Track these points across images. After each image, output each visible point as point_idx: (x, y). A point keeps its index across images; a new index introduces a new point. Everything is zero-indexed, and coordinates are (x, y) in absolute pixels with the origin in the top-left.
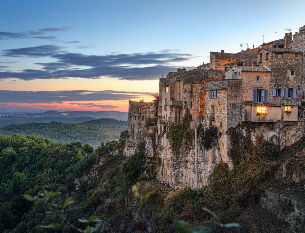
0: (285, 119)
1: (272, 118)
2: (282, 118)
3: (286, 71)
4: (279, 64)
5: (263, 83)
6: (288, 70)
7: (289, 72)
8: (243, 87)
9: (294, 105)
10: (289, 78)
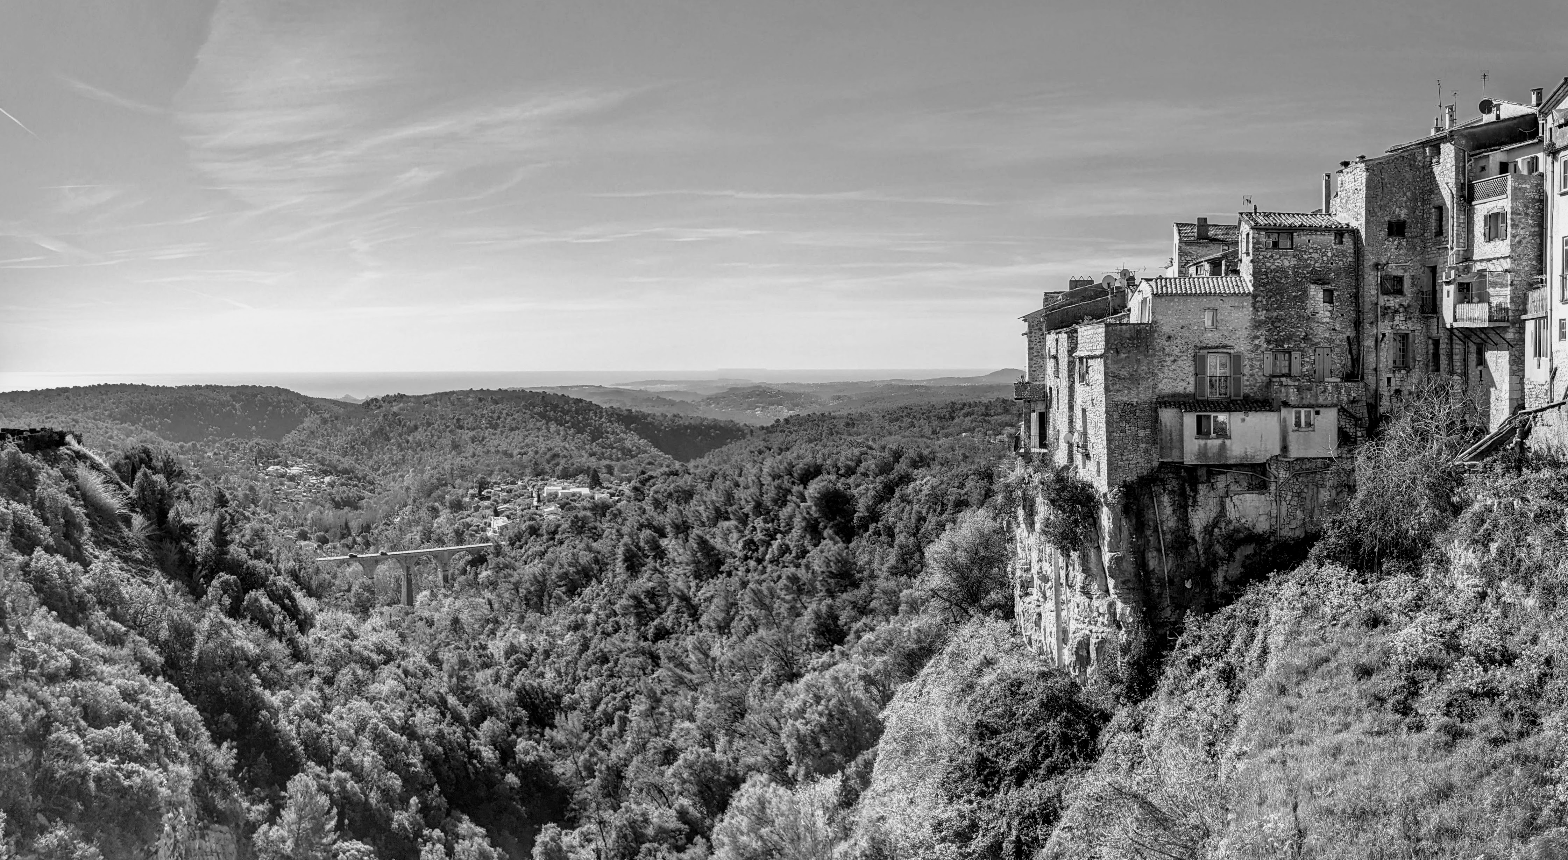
0: (1295, 452)
1: (1250, 452)
2: (1285, 449)
3: (1305, 292)
4: (1282, 270)
5: (1226, 333)
6: (1313, 286)
7: (1316, 293)
8: (1157, 348)
9: (1325, 403)
10: (1314, 314)
